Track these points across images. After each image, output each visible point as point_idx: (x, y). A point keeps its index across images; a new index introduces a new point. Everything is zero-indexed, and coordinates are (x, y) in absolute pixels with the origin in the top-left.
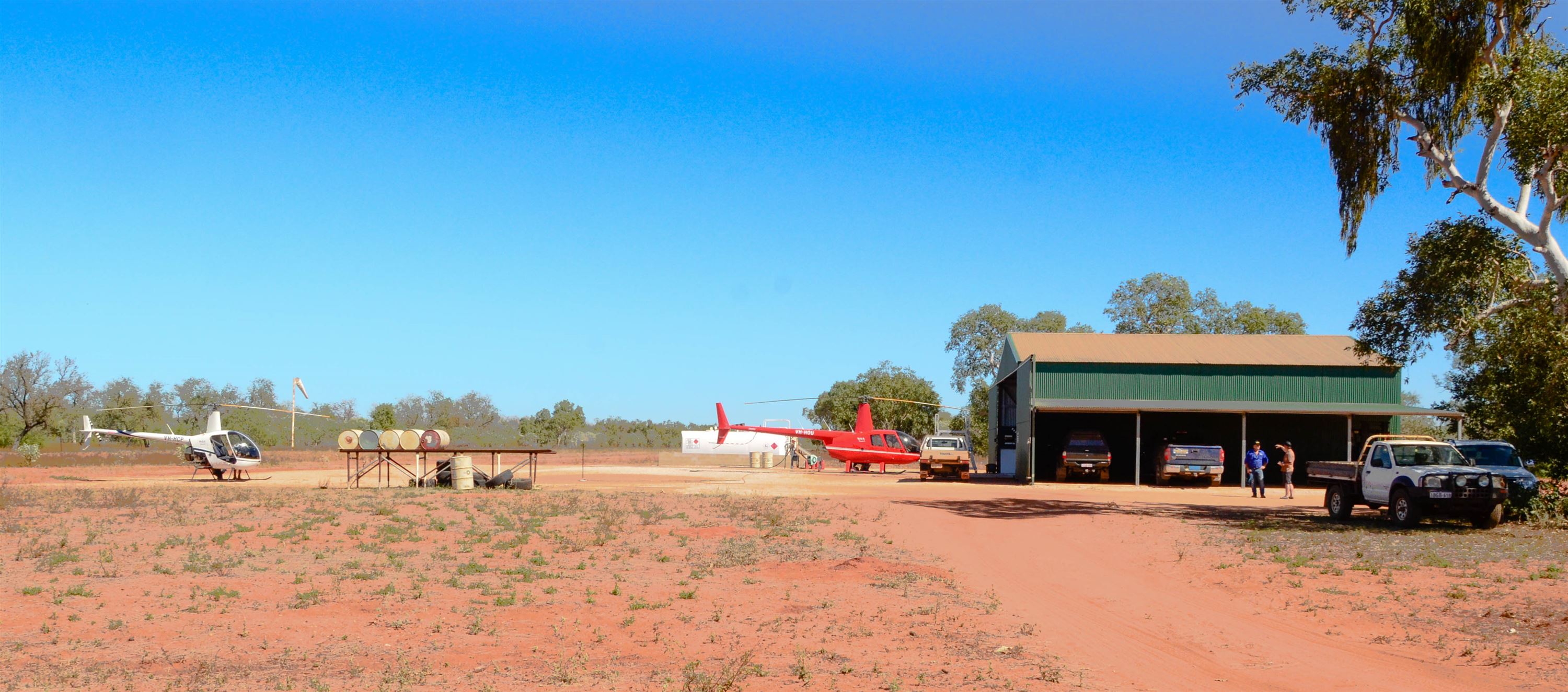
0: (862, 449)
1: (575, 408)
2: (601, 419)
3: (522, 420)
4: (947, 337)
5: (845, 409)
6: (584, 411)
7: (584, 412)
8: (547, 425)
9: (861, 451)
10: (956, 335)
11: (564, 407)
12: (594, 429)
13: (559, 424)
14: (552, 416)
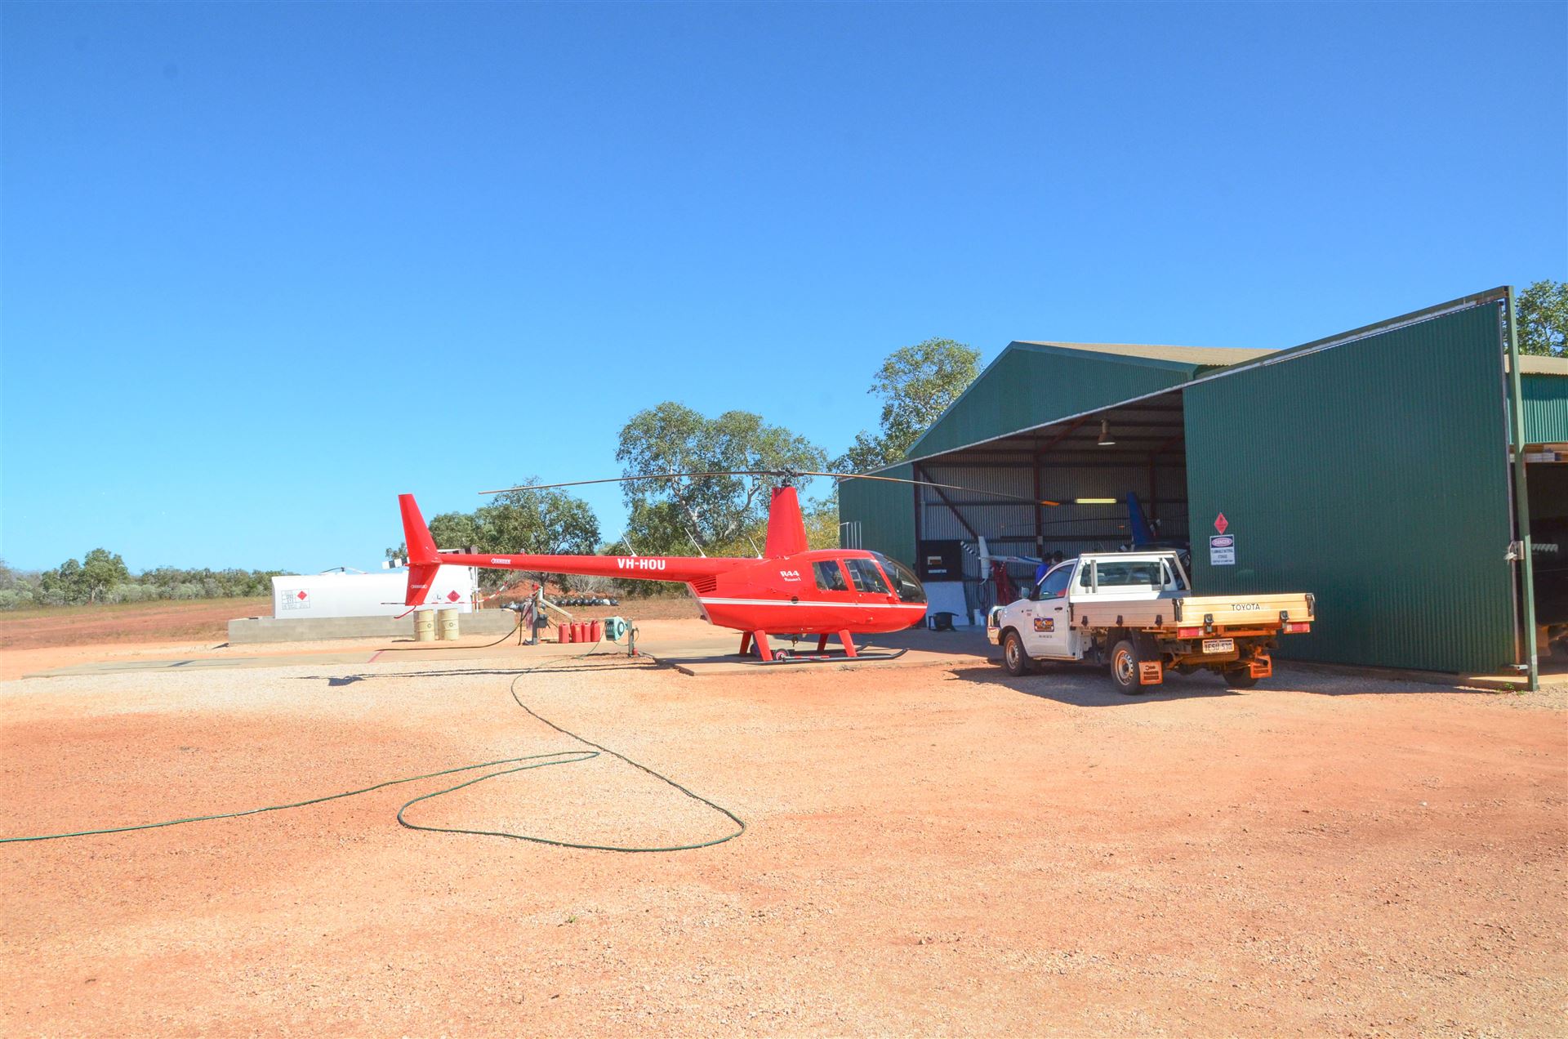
0: (795, 599)
1: (111, 557)
2: (147, 570)
3: (44, 574)
4: (616, 444)
5: (481, 539)
6: (124, 559)
7: (124, 561)
8: (76, 578)
9: (790, 603)
10: (628, 439)
11: (97, 555)
12: (142, 581)
13: (92, 576)
14: (83, 567)
